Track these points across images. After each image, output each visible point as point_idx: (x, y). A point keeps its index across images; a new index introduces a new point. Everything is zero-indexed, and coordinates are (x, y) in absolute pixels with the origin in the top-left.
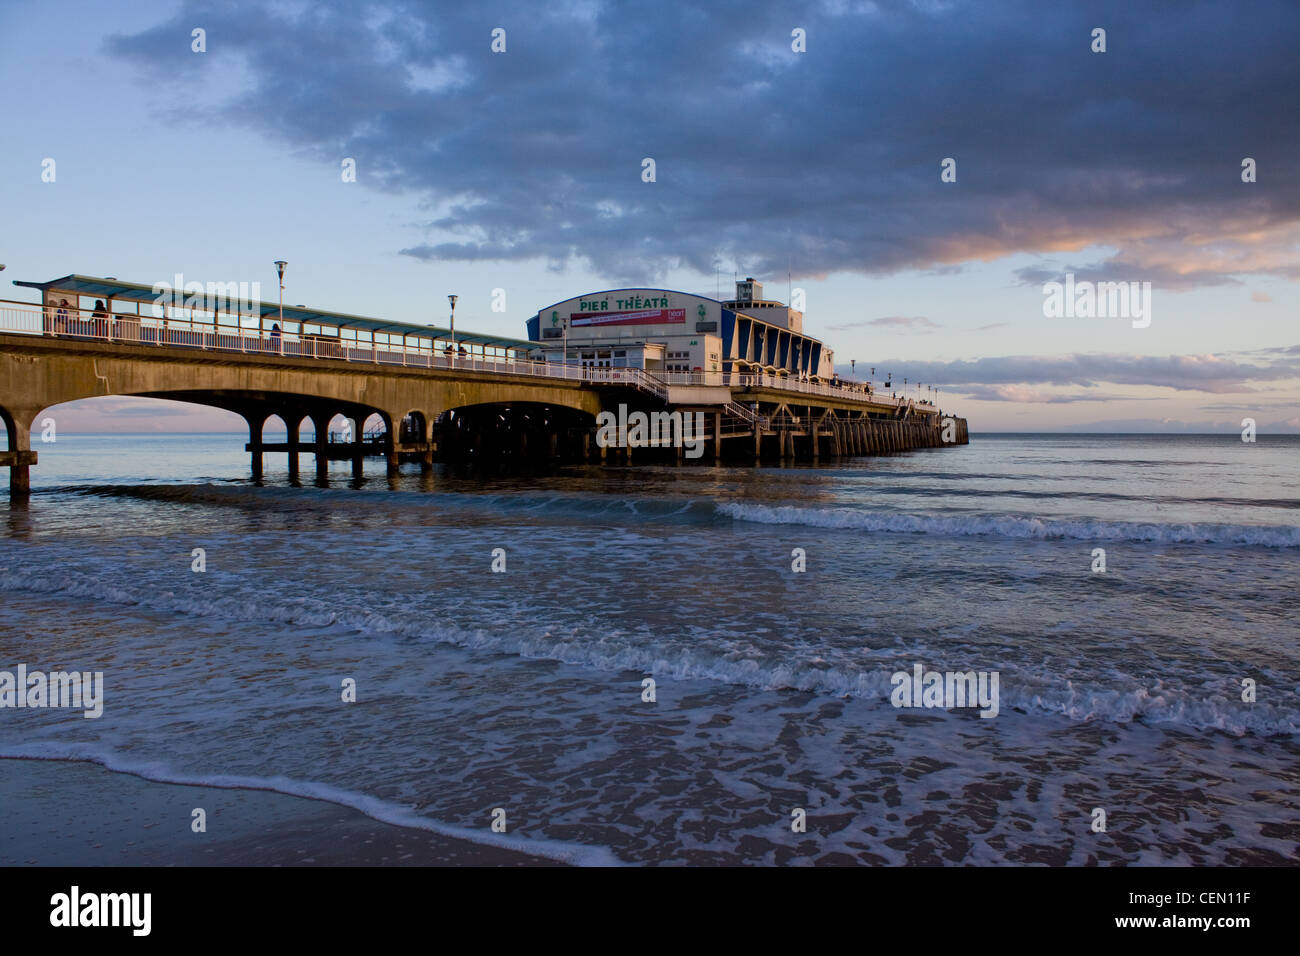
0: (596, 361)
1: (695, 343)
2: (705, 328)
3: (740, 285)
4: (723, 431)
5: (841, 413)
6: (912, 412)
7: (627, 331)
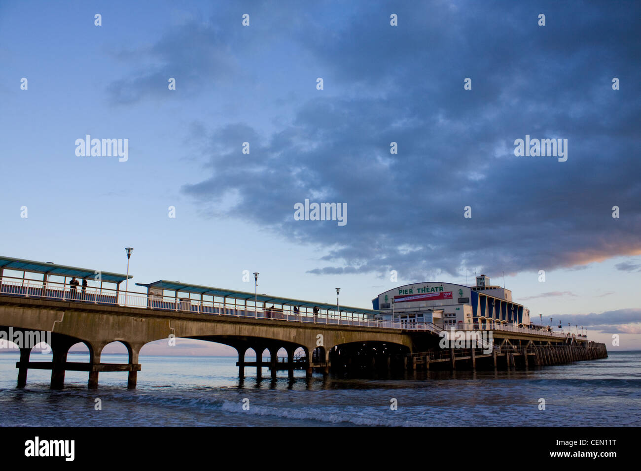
0: (408, 320)
1: (459, 309)
2: (463, 301)
3: (478, 279)
4: (476, 355)
5: (537, 343)
6: (575, 341)
7: (423, 304)
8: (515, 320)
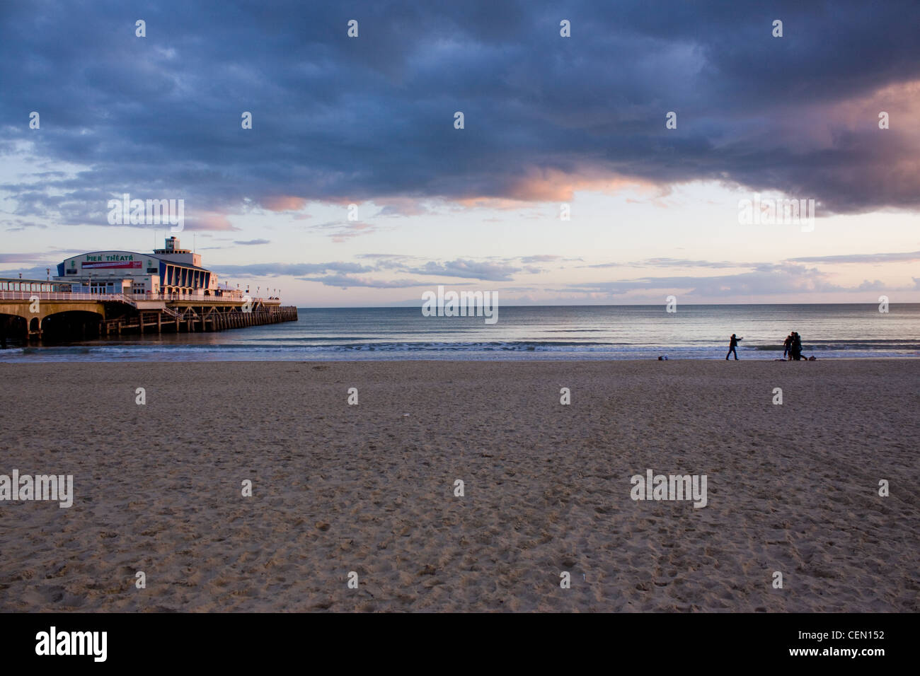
0: (98, 287)
1: (147, 279)
2: (153, 271)
3: (167, 240)
4: (162, 321)
5: (220, 309)
6: (261, 305)
7: (112, 272)
8: (202, 286)
